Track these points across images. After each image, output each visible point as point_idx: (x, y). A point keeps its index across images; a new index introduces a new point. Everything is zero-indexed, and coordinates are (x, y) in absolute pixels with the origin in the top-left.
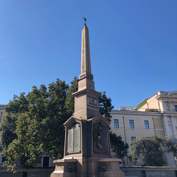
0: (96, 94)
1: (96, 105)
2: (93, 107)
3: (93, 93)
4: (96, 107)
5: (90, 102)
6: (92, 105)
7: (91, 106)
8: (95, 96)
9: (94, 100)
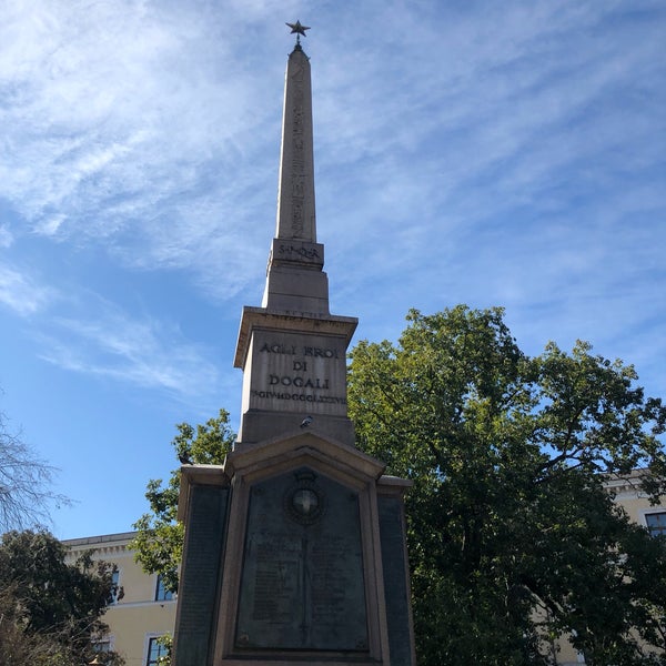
0: (327, 328)
1: (326, 387)
2: (302, 397)
3: (301, 326)
4: (320, 393)
5: (280, 374)
6: (292, 390)
7: (280, 397)
8: (318, 342)
9: (308, 359)
